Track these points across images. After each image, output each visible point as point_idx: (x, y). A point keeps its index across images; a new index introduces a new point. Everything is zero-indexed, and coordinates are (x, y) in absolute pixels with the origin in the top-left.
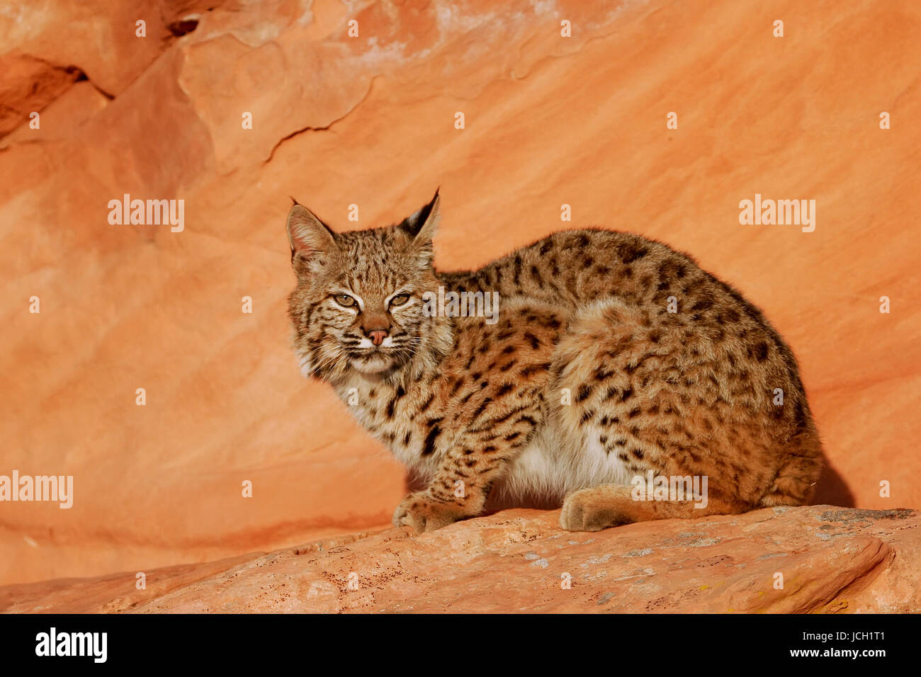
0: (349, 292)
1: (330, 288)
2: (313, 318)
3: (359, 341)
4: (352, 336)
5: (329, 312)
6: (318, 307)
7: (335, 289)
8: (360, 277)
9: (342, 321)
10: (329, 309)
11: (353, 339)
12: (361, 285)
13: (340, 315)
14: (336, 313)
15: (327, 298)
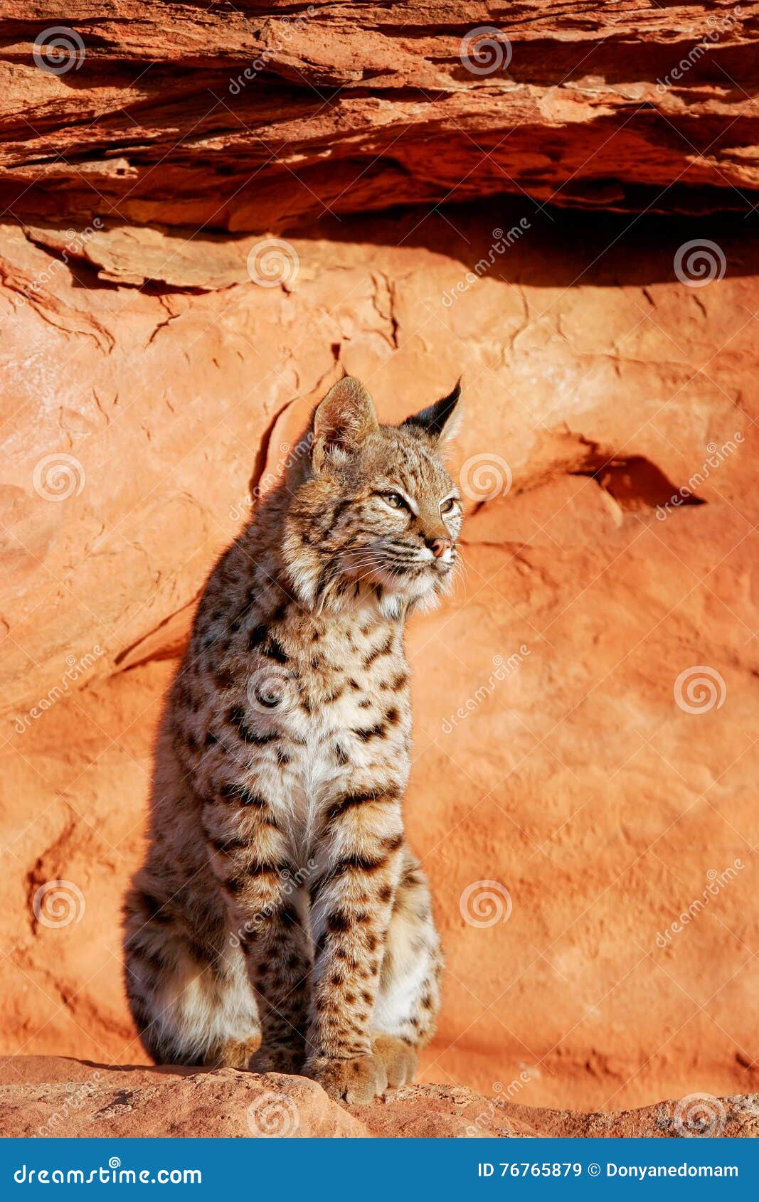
0: (401, 491)
1: (377, 483)
2: (342, 520)
3: (416, 551)
4: (406, 545)
5: (373, 513)
6: (357, 505)
7: (383, 484)
8: (413, 473)
9: (390, 526)
10: (373, 510)
11: (408, 549)
12: (417, 483)
13: (388, 519)
14: (382, 516)
15: (370, 495)
